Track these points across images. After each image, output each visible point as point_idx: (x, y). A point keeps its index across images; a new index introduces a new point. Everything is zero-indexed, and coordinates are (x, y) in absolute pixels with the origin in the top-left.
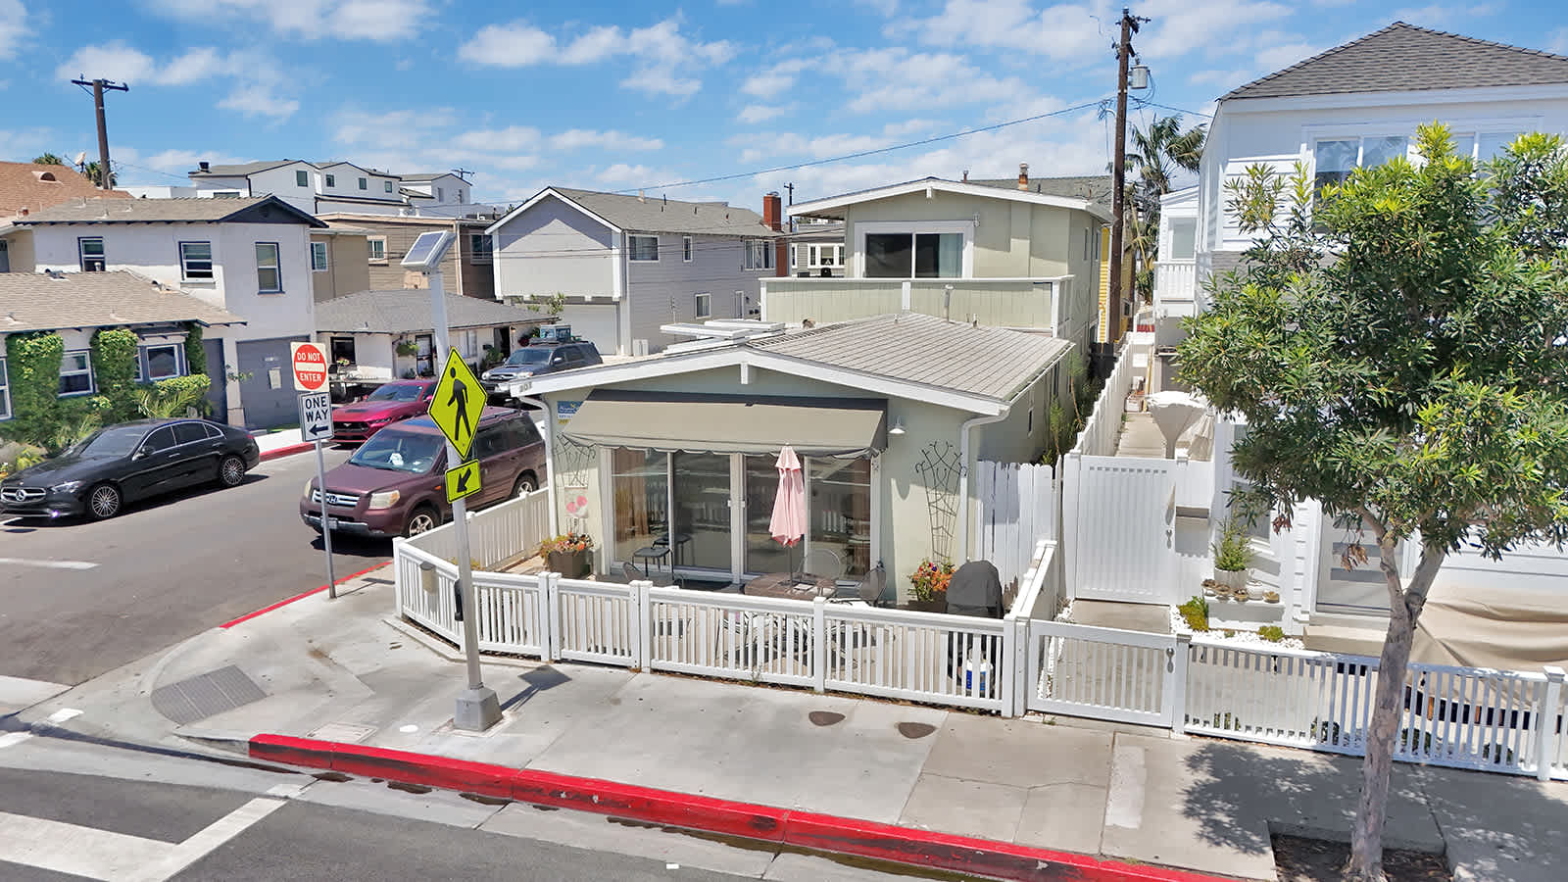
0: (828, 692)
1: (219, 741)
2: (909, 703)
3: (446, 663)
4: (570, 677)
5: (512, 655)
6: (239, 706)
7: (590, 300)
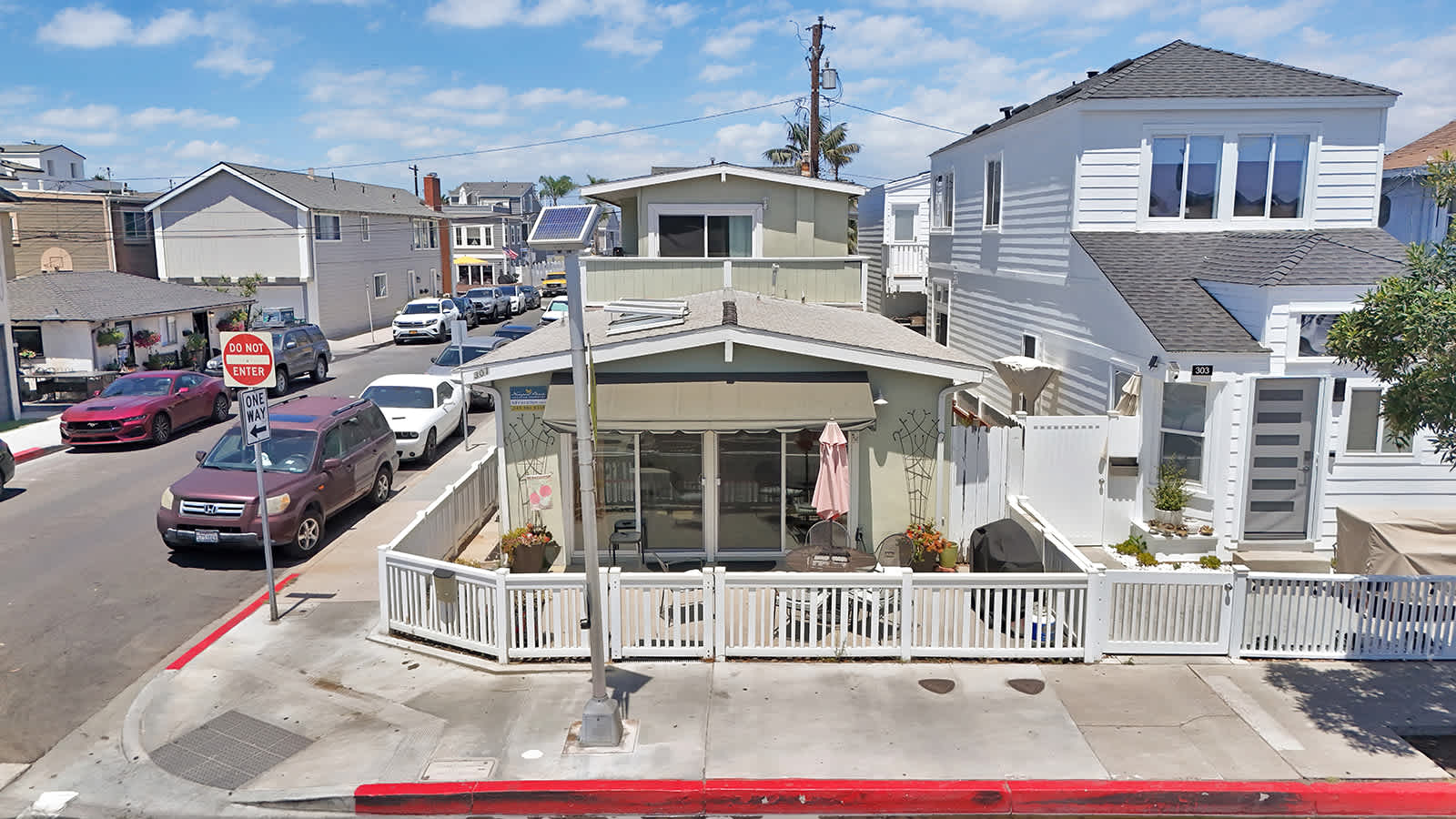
0: (915, 659)
1: (309, 801)
2: (996, 661)
3: (493, 677)
4: (649, 675)
5: (562, 660)
6: (288, 757)
7: (274, 281)
